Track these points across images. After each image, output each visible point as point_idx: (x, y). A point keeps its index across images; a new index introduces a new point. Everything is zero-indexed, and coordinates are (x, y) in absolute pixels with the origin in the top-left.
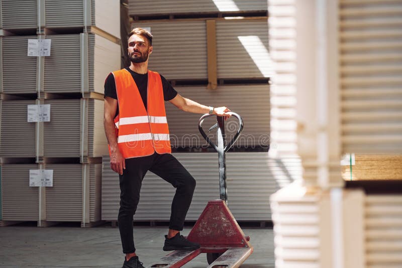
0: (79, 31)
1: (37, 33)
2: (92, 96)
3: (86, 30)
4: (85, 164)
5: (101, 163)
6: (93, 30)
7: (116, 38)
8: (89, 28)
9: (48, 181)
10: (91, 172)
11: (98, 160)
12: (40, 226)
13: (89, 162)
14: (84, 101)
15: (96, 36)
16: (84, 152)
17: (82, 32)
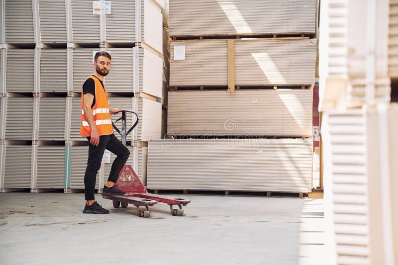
0: (132, 45)
1: (100, 46)
2: (141, 95)
3: (137, 45)
4: (135, 146)
5: (147, 146)
6: (142, 45)
7: (159, 53)
8: (139, 43)
9: (106, 159)
10: (140, 152)
11: (146, 144)
12: (100, 193)
13: (138, 144)
14: (135, 99)
15: (145, 50)
16: (135, 137)
17: (134, 47)
